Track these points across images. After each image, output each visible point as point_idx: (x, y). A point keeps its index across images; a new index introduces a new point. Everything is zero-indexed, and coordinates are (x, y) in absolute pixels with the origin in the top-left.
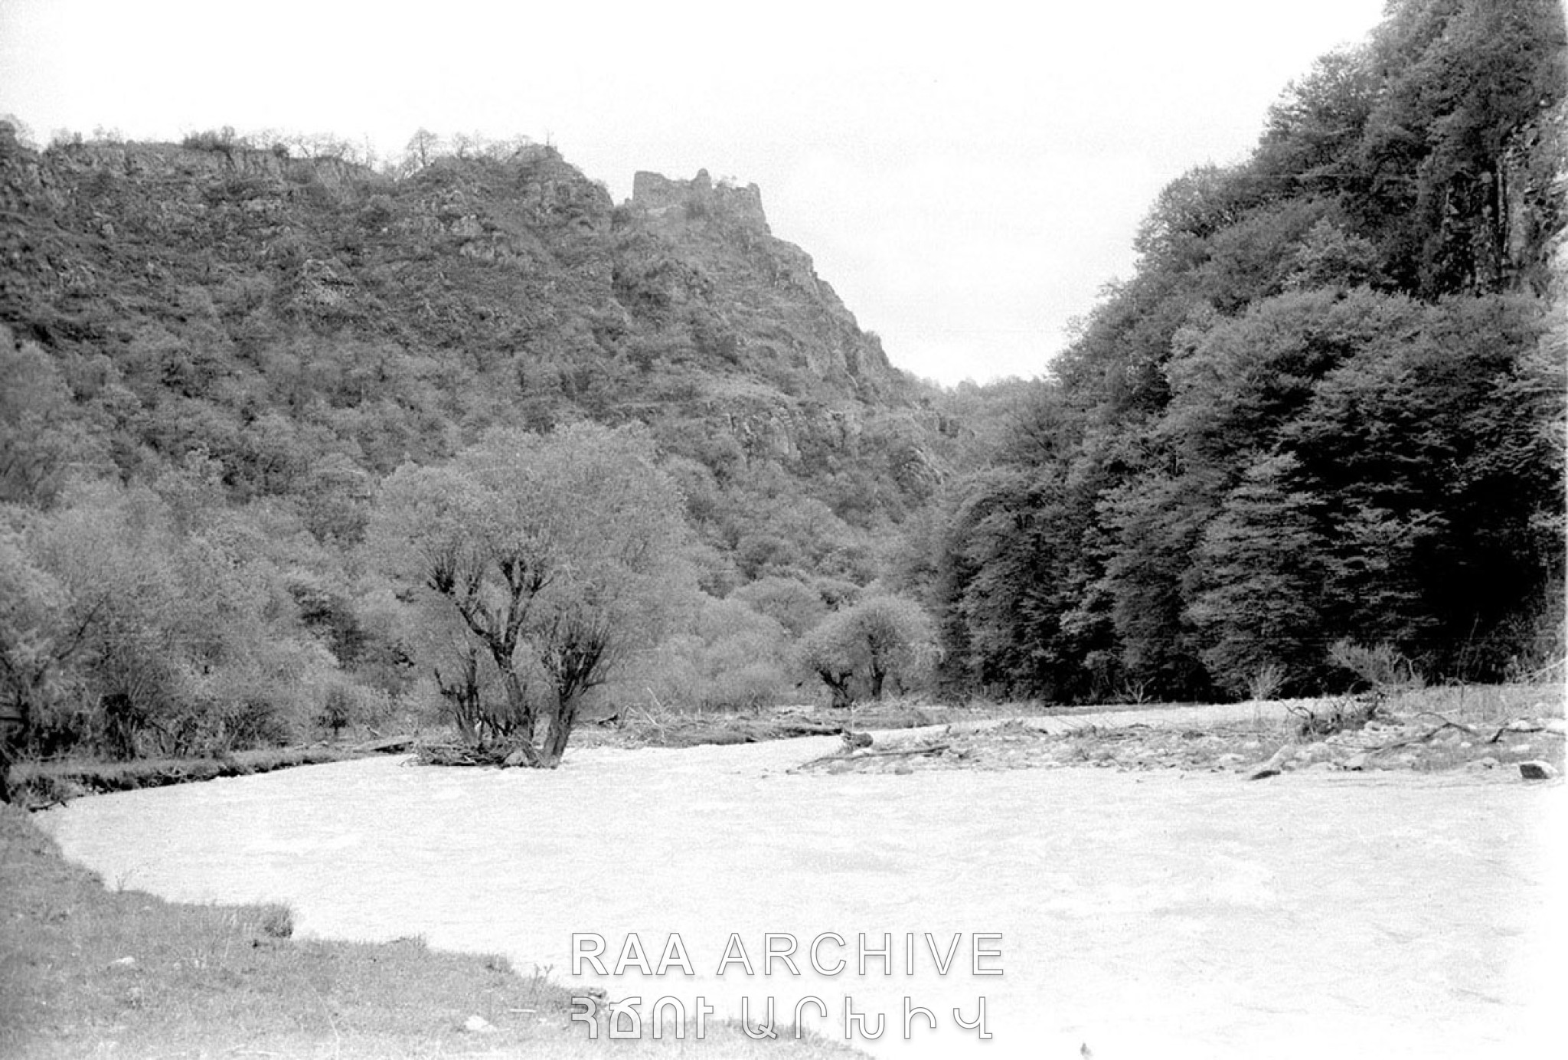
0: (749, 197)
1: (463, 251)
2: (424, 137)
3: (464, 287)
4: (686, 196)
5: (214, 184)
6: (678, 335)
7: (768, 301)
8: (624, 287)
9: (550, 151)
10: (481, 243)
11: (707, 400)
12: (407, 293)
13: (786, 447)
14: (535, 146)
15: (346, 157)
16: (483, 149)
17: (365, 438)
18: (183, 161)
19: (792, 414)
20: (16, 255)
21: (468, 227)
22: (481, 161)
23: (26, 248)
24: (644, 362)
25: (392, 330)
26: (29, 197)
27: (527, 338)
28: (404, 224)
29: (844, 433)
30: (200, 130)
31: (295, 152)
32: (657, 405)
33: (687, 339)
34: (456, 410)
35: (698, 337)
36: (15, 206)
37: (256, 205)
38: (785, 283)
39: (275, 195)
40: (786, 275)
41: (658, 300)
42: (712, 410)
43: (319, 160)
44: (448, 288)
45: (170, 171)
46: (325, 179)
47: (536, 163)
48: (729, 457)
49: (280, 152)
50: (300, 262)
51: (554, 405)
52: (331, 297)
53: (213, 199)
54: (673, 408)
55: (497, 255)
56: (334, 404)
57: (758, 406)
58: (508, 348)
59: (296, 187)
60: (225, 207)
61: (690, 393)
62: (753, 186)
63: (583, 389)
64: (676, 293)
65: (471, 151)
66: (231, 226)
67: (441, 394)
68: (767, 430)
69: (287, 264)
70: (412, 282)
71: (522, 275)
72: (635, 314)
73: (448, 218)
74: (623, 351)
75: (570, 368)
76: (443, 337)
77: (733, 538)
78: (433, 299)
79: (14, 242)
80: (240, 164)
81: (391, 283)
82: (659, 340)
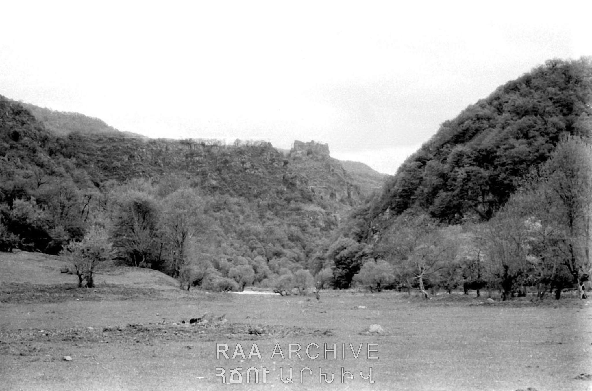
0: (325, 148)
1: (246, 171)
2: (238, 141)
3: (246, 180)
4: (307, 148)
5: (187, 153)
6: (297, 194)
7: (327, 178)
8: (285, 181)
9: (269, 144)
10: (251, 169)
11: (303, 211)
12: (232, 181)
13: (322, 224)
14: (265, 143)
15: (219, 145)
16: (253, 143)
17: (221, 220)
18: (180, 147)
19: (323, 215)
20: (141, 174)
21: (248, 165)
22: (252, 147)
23: (143, 172)
24: (288, 200)
25: (228, 191)
26: (144, 158)
27: (260, 194)
28: (232, 164)
29: (336, 220)
30: (184, 138)
31: (206, 144)
32: (291, 212)
33: (299, 195)
34: (243, 212)
35: (302, 195)
36: (140, 160)
37: (197, 159)
38: (332, 173)
39: (201, 156)
40: (333, 170)
41: (293, 185)
42: (304, 214)
43: (212, 146)
44: (242, 181)
45: (176, 149)
46: (214, 151)
47: (266, 147)
48: (306, 226)
49: (203, 145)
50: (207, 174)
51: (266, 212)
52: (214, 183)
53: (187, 157)
54: (294, 213)
55: (255, 172)
56: (215, 211)
57: (315, 213)
58: (256, 196)
59: (207, 154)
60: (189, 159)
61: (299, 209)
62: (327, 144)
63: (273, 207)
64: (298, 182)
65: (250, 144)
66: (191, 163)
67: (239, 208)
68: (317, 219)
69: (204, 174)
70: (233, 179)
71: (261, 178)
72: (288, 188)
73: (243, 163)
74: (283, 198)
75: (270, 202)
76: (241, 193)
77: (304, 247)
78: (238, 183)
79: (140, 170)
80: (193, 148)
81: (229, 179)
82: (293, 195)
